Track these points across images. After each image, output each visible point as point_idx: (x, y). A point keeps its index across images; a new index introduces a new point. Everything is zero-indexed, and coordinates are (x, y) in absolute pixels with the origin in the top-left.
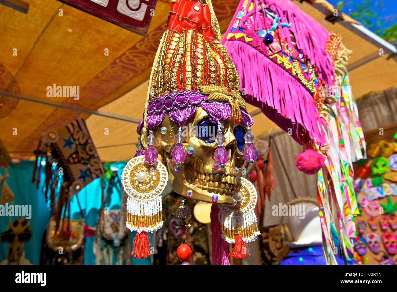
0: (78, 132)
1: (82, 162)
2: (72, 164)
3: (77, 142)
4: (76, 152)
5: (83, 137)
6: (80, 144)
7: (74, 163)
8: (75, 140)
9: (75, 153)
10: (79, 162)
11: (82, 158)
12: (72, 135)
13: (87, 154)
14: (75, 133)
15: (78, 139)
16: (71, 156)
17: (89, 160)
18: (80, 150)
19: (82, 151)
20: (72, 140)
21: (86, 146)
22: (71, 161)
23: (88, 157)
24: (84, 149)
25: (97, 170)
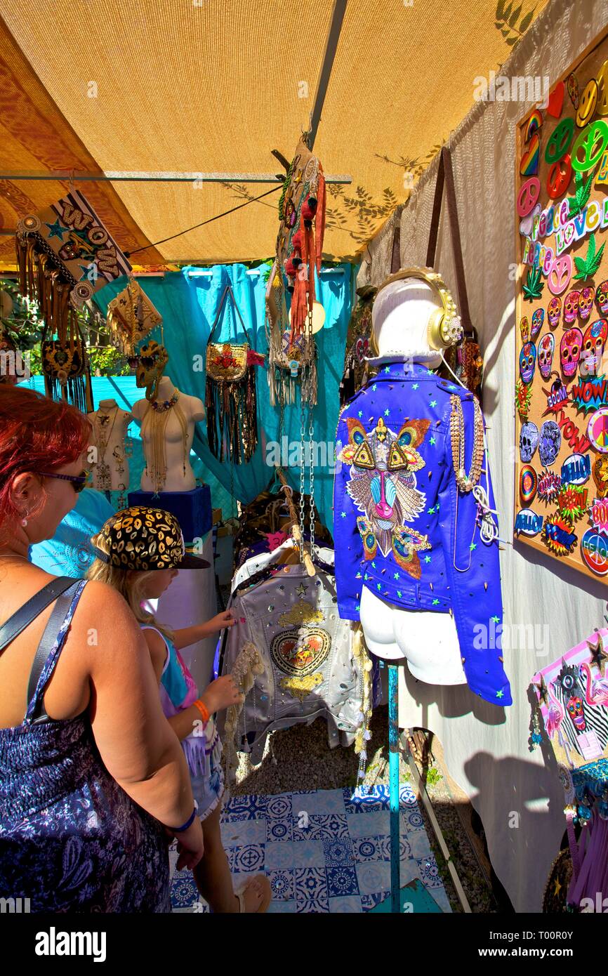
0: (71, 212)
1: (83, 256)
2: (67, 260)
3: (72, 228)
4: (71, 243)
5: (82, 219)
6: (76, 230)
7: (70, 258)
8: (67, 225)
9: (68, 244)
10: (78, 256)
11: (82, 250)
12: (61, 218)
13: (91, 244)
14: (66, 214)
15: (73, 223)
16: (63, 248)
17: (95, 252)
18: (76, 238)
19: (81, 240)
20: (62, 225)
21: (87, 233)
22: (65, 256)
23: (92, 248)
24: (85, 237)
25: (112, 266)
